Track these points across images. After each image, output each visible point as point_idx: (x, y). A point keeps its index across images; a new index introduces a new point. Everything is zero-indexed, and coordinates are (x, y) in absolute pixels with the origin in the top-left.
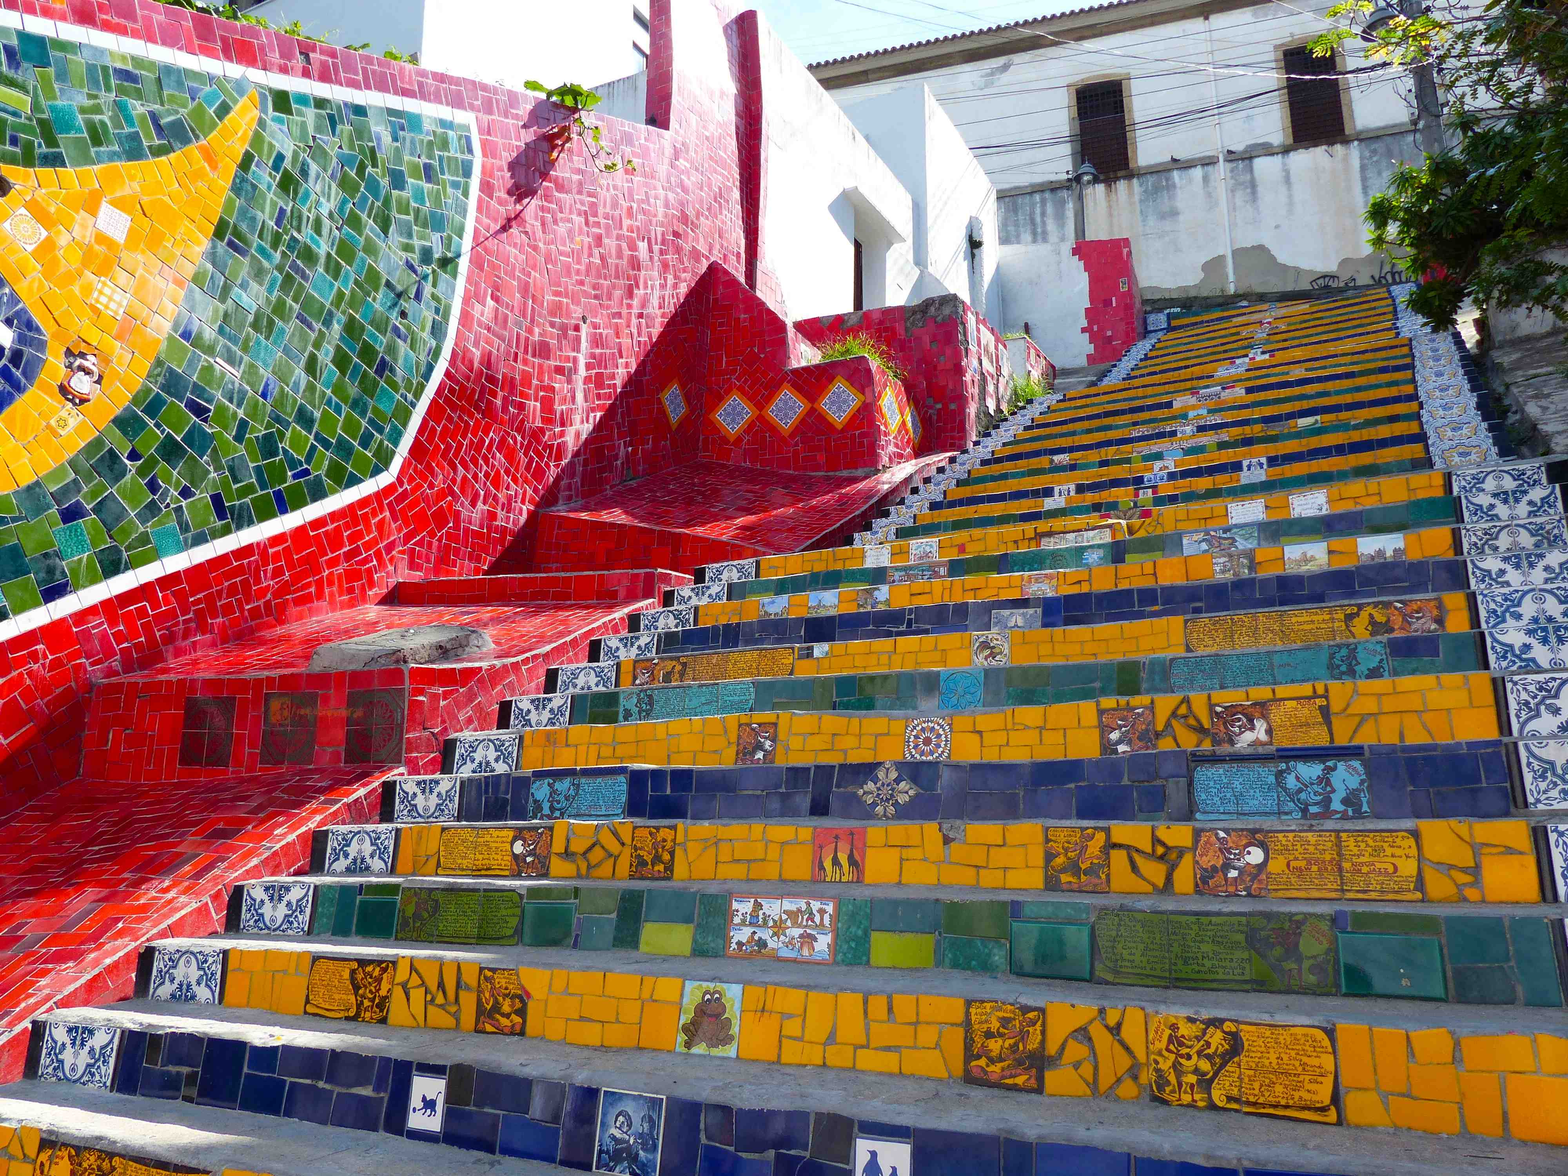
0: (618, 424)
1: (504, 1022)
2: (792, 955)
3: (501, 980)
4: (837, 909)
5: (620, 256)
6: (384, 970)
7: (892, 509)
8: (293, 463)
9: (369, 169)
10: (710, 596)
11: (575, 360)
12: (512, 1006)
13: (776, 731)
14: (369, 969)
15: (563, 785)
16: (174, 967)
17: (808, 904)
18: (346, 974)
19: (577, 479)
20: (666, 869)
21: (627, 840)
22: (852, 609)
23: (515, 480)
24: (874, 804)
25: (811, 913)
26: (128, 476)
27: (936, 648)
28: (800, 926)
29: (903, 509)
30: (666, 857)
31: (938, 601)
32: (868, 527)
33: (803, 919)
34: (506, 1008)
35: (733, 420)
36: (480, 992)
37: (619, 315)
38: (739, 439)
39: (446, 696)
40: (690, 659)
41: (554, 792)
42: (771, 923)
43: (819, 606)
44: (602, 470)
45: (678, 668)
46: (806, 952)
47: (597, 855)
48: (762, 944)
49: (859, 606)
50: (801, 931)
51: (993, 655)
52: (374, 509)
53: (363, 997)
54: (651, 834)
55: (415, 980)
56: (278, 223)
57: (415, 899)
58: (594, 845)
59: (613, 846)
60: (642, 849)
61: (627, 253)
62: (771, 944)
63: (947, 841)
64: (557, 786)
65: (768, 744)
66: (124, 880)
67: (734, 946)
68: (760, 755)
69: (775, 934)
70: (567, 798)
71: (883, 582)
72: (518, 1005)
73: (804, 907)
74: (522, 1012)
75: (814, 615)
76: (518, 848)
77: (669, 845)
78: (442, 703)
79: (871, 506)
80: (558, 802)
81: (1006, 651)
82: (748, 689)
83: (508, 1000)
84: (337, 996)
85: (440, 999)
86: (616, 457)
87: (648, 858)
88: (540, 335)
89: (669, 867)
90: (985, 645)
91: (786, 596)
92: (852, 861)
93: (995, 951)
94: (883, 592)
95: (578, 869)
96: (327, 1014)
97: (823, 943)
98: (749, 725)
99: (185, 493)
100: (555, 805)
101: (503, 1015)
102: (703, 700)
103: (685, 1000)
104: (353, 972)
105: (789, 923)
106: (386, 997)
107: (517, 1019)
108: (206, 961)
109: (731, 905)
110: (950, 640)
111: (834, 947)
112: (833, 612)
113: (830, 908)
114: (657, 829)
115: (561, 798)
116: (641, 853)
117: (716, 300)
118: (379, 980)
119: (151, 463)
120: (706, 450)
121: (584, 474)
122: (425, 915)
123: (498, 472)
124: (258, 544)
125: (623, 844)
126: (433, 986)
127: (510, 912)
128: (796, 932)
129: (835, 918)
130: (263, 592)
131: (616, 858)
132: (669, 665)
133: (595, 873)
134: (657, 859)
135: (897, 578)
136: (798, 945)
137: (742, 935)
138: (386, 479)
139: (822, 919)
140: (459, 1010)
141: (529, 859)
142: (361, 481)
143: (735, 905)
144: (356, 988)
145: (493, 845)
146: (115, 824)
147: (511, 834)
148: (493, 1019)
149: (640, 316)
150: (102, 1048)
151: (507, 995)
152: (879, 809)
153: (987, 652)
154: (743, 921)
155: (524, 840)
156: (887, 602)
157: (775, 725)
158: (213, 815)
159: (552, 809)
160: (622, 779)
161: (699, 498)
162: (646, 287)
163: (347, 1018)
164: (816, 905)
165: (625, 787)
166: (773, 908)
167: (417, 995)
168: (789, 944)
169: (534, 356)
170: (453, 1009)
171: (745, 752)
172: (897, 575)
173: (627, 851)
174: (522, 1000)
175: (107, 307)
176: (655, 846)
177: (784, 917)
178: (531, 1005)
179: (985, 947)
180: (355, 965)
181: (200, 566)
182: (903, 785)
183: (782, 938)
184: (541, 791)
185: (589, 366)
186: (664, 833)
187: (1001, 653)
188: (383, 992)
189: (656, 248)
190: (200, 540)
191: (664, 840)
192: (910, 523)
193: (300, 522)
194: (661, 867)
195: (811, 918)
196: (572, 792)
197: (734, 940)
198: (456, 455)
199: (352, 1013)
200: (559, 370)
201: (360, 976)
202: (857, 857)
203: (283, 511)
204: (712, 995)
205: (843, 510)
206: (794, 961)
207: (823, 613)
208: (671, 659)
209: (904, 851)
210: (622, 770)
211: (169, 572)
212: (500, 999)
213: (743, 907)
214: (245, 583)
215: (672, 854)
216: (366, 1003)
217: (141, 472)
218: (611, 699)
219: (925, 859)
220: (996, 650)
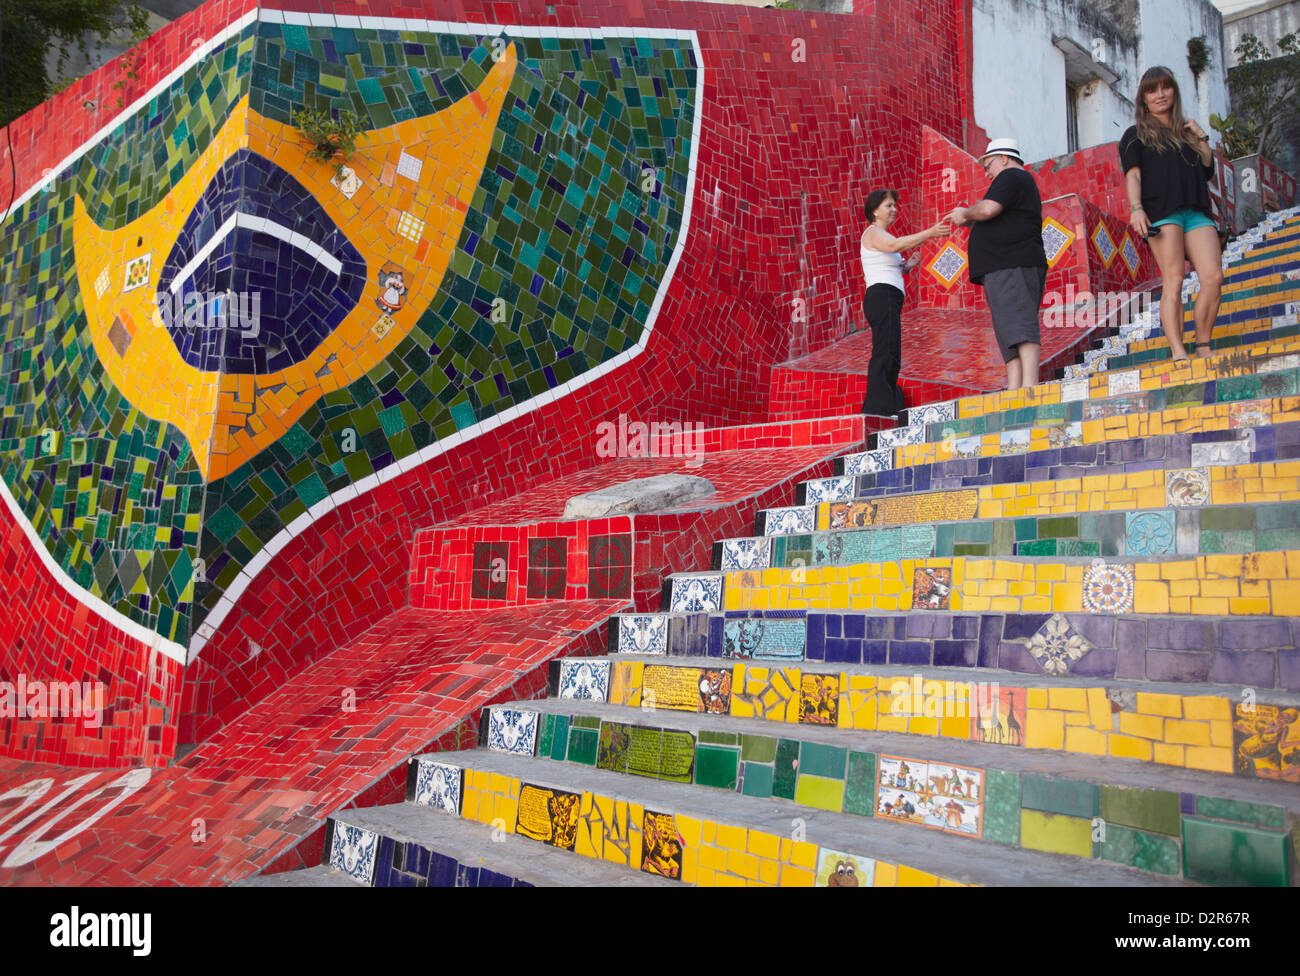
0: (840, 284)
1: (664, 864)
2: (940, 824)
3: (661, 825)
4: (986, 780)
5: (833, 134)
6: (573, 802)
7: (1105, 340)
8: (558, 343)
9: (609, 92)
10: (910, 438)
11: (797, 231)
12: (670, 850)
13: (950, 576)
14: (561, 799)
15: (751, 626)
16: (430, 779)
17: (955, 772)
18: (545, 803)
19: (805, 336)
20: (831, 716)
21: (797, 686)
22: (1044, 446)
23: (749, 342)
24: (1044, 659)
25: (958, 782)
26: (431, 367)
27: (1126, 487)
28: (946, 795)
29: (1116, 339)
30: (831, 704)
31: (1134, 434)
32: (1080, 360)
33: (950, 787)
34: (666, 852)
35: (949, 270)
36: (645, 834)
37: (835, 187)
38: (955, 287)
39: (668, 538)
40: (880, 501)
41: (744, 633)
42: (918, 788)
43: (1011, 444)
44: (828, 325)
45: (870, 510)
46: (953, 822)
47: (770, 698)
48: (909, 809)
49: (1051, 443)
50: (947, 800)
51: (1190, 493)
52: (627, 377)
53: (557, 825)
54: (817, 681)
55: (595, 816)
56: (537, 148)
57: (611, 733)
58: (767, 689)
59: (785, 691)
60: (809, 695)
61: (839, 130)
62: (919, 810)
63: (1115, 708)
64: (746, 627)
65: (942, 589)
66: (415, 697)
67: (883, 807)
68: (935, 599)
69: (922, 800)
70: (754, 638)
71: (1079, 418)
72: (676, 851)
73: (950, 775)
74: (678, 858)
75: (1007, 454)
76: (705, 687)
77: (833, 693)
78: (665, 546)
79: (1085, 339)
80: (747, 642)
81: (1206, 488)
82: (929, 532)
83: (667, 844)
84: (538, 821)
85: (614, 835)
86: (840, 314)
87: (815, 705)
88: (764, 213)
89: (834, 716)
90: (1180, 483)
91: (978, 438)
92: (1013, 723)
93: (1165, 849)
94: (1075, 429)
95: (755, 711)
96: (532, 835)
97: (971, 816)
98: (924, 570)
99: (476, 376)
100: (746, 645)
101: (663, 858)
102: (888, 542)
103: (820, 868)
104: (550, 801)
105: (935, 790)
106: (573, 827)
107: (675, 864)
108: (450, 777)
109: (879, 765)
110: (1141, 478)
111: (982, 822)
112: (1023, 451)
113: (977, 778)
114: (823, 676)
115: (750, 638)
116: (809, 699)
117: (927, 162)
118: (568, 811)
119: (448, 354)
120: (925, 299)
121: (811, 330)
122: (619, 748)
123: (733, 336)
124: (534, 412)
125: (793, 689)
126: (609, 824)
127: (685, 752)
128: (943, 801)
129: (984, 789)
130: (540, 452)
131: (787, 703)
132: (861, 507)
133: (770, 715)
134: (823, 706)
135: (1093, 412)
136: (945, 815)
137: (889, 796)
138: (635, 351)
139: (969, 790)
140: (629, 848)
141: (714, 698)
142: (616, 354)
143: (883, 766)
144: (552, 815)
145: (684, 682)
146: (422, 646)
147: (699, 673)
148: (655, 860)
149: (855, 185)
150: (368, 848)
151: (666, 840)
152: (1049, 665)
153: (1183, 490)
154: (891, 783)
155: (709, 680)
156: (1081, 438)
157: (949, 570)
158: (485, 643)
159: (742, 648)
160: (801, 622)
161: (916, 344)
162: (859, 159)
163: (546, 842)
164: (963, 774)
165: (804, 631)
166: (921, 772)
167: (597, 827)
168: (934, 812)
169: (759, 232)
170: (624, 846)
171: (922, 596)
172: (1093, 411)
173: (796, 698)
174: (679, 847)
175: (408, 234)
176: (821, 692)
177: (931, 783)
178: (685, 850)
179: (1153, 842)
180: (551, 794)
181: (490, 434)
182: (1074, 639)
183: (929, 805)
184: (732, 630)
185: (810, 235)
186: (829, 682)
187: (1200, 490)
188: (571, 823)
189: (867, 122)
190: (489, 412)
191: (829, 688)
192: (1123, 352)
193: (567, 392)
194: (826, 714)
195: (958, 787)
196: (759, 633)
197: (883, 802)
198: (695, 325)
199: (549, 838)
200: (783, 242)
201: (554, 805)
202: (1017, 718)
203: (553, 384)
204: (845, 866)
205: (1055, 344)
206: (941, 831)
207: (1016, 452)
208: (864, 501)
209: (1068, 715)
210: (800, 614)
211: (465, 440)
212: (661, 842)
213: (890, 768)
214: (525, 445)
215: (836, 701)
216: (560, 830)
217: (441, 362)
218: (805, 541)
219: (1091, 727)
220: (1193, 488)
